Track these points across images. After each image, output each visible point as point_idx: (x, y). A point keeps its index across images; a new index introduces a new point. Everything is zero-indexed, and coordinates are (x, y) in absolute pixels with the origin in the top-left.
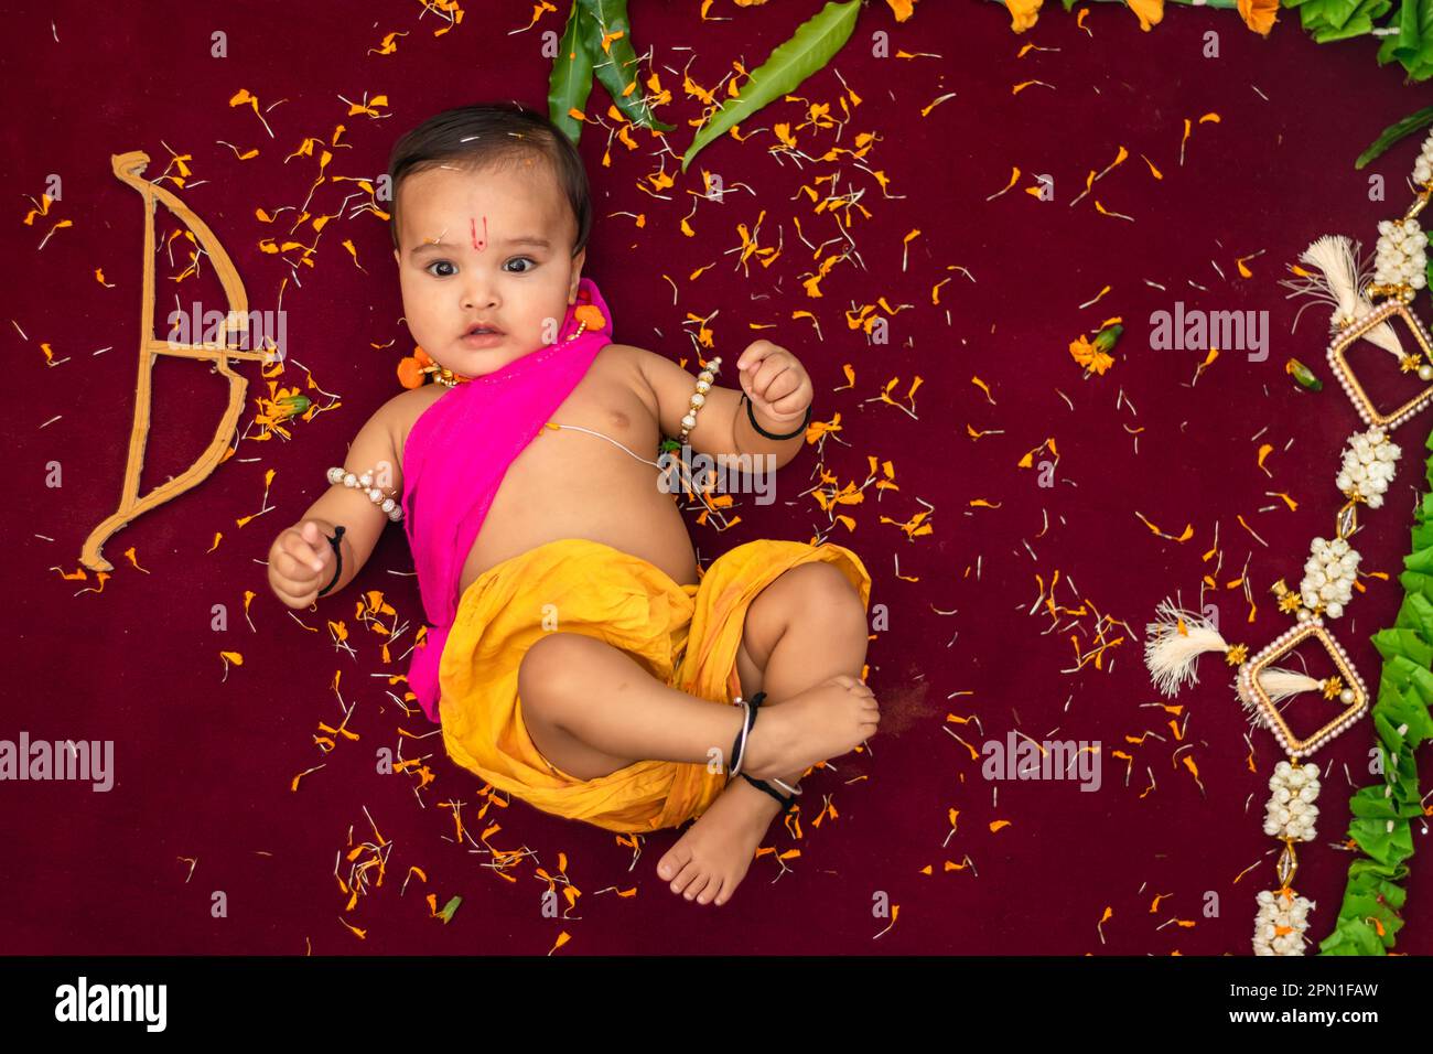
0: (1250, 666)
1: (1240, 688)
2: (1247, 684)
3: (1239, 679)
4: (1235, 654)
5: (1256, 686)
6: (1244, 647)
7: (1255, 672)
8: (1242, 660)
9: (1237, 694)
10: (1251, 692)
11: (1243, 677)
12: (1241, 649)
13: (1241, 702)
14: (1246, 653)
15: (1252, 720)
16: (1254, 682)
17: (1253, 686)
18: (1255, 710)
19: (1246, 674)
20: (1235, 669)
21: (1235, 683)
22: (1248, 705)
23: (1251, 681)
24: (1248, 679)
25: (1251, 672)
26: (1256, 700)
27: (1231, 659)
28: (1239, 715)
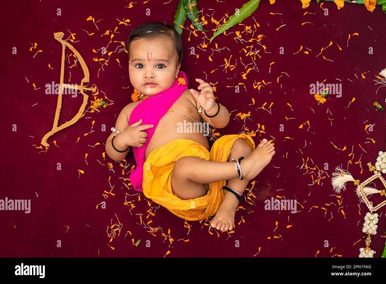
0: (360, 186)
1: (357, 191)
2: (359, 191)
3: (357, 189)
4: (356, 182)
5: (362, 191)
6: (359, 180)
7: (362, 188)
8: (358, 184)
9: (356, 193)
10: (360, 193)
11: (358, 189)
12: (358, 181)
13: (358, 195)
14: (359, 182)
15: (360, 201)
16: (361, 190)
17: (361, 191)
18: (361, 198)
19: (359, 188)
20: (356, 186)
21: (356, 190)
22: (359, 196)
23: (360, 190)
24: (360, 189)
25: (361, 187)
26: (362, 195)
27: (355, 184)
28: (357, 199)
